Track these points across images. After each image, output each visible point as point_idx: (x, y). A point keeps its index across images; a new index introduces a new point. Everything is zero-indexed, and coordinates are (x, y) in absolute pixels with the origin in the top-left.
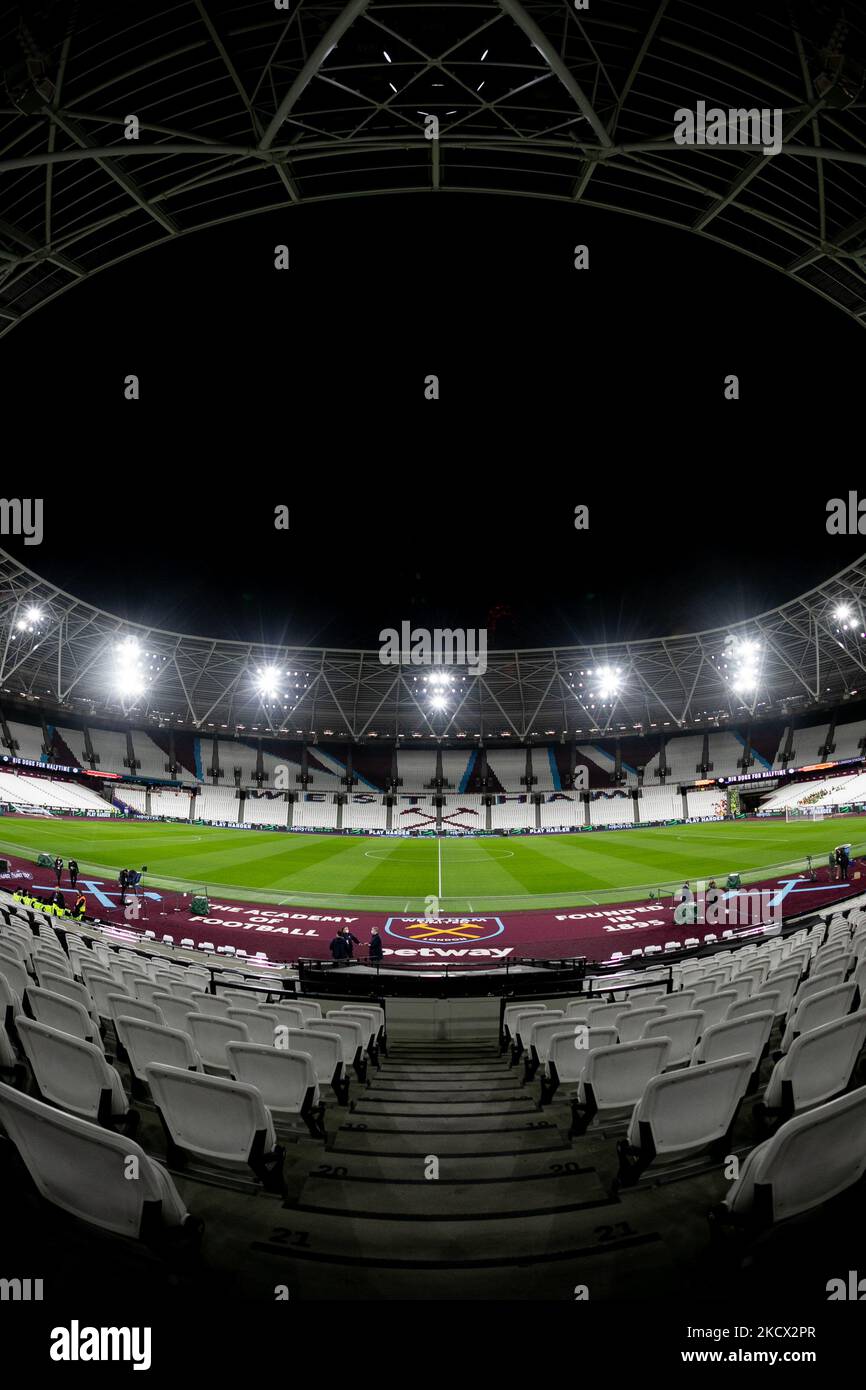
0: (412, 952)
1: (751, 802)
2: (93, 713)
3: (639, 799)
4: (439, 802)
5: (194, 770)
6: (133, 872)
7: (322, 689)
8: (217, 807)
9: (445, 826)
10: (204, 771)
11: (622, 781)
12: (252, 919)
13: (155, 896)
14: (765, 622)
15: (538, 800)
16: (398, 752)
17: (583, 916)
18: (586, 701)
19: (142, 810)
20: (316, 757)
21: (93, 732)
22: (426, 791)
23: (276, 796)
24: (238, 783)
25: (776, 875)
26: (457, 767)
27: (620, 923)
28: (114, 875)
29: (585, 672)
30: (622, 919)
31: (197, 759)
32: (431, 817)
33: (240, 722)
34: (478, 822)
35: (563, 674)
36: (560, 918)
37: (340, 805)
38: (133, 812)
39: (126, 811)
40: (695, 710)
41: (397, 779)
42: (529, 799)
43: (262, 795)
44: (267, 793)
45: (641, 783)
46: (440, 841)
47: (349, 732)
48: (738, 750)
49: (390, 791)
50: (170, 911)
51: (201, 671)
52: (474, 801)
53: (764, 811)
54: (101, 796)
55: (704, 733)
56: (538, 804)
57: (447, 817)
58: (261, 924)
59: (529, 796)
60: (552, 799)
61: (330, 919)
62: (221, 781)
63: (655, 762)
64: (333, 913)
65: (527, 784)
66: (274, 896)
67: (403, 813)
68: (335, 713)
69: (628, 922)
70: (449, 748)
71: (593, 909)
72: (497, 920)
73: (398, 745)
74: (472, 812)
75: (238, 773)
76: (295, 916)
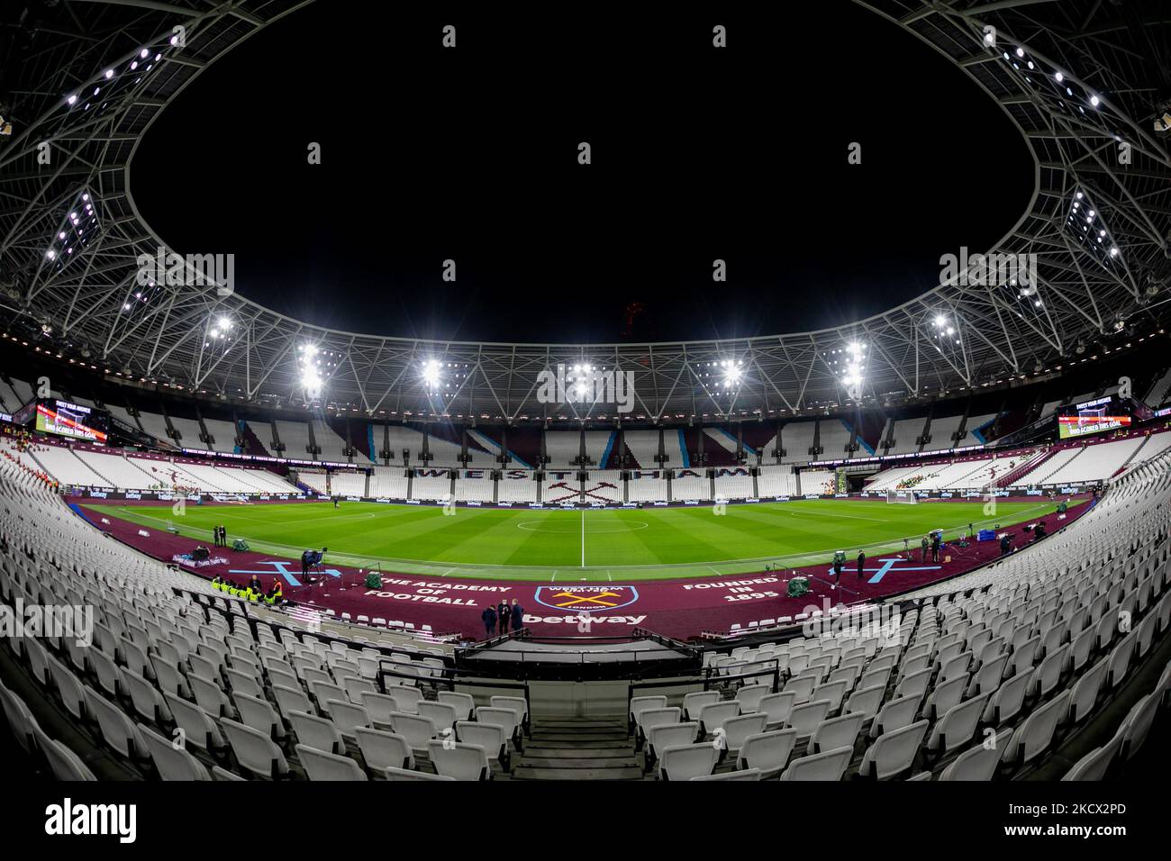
0: (558, 620)
1: (856, 483)
2: (278, 407)
3: (758, 477)
4: (583, 477)
5: (368, 452)
6: (315, 553)
7: (478, 379)
8: (388, 485)
9: (588, 499)
10: (377, 454)
11: (743, 460)
12: (420, 591)
13: (336, 573)
14: (872, 325)
15: (669, 476)
16: (547, 434)
17: (708, 586)
18: (712, 389)
19: (324, 491)
20: (475, 438)
21: (279, 424)
22: (571, 467)
23: (440, 474)
24: (406, 464)
25: (877, 554)
26: (598, 446)
27: (740, 593)
28: (297, 554)
29: (711, 363)
30: (741, 590)
31: (370, 442)
32: (576, 491)
33: (408, 409)
34: (616, 496)
35: (692, 365)
36: (688, 587)
37: (496, 480)
38: (316, 494)
39: (310, 493)
40: (808, 400)
41: (546, 457)
42: (661, 475)
43: (428, 473)
44: (432, 472)
45: (759, 462)
46: (584, 512)
47: (503, 416)
48: (845, 436)
49: (540, 468)
50: (348, 587)
51: (373, 364)
52: (614, 476)
53: (868, 491)
54: (288, 480)
55: (816, 420)
56: (669, 479)
57: (590, 491)
58: (428, 595)
59: (661, 472)
60: (682, 475)
61: (487, 588)
62: (391, 462)
63: (772, 444)
64: (490, 583)
65: (660, 461)
66: (439, 568)
67: (551, 488)
68: (489, 399)
69: (746, 593)
70: (591, 429)
71: (716, 579)
72: (633, 588)
73: (546, 427)
74: (611, 486)
75: (406, 455)
76: (457, 587)
